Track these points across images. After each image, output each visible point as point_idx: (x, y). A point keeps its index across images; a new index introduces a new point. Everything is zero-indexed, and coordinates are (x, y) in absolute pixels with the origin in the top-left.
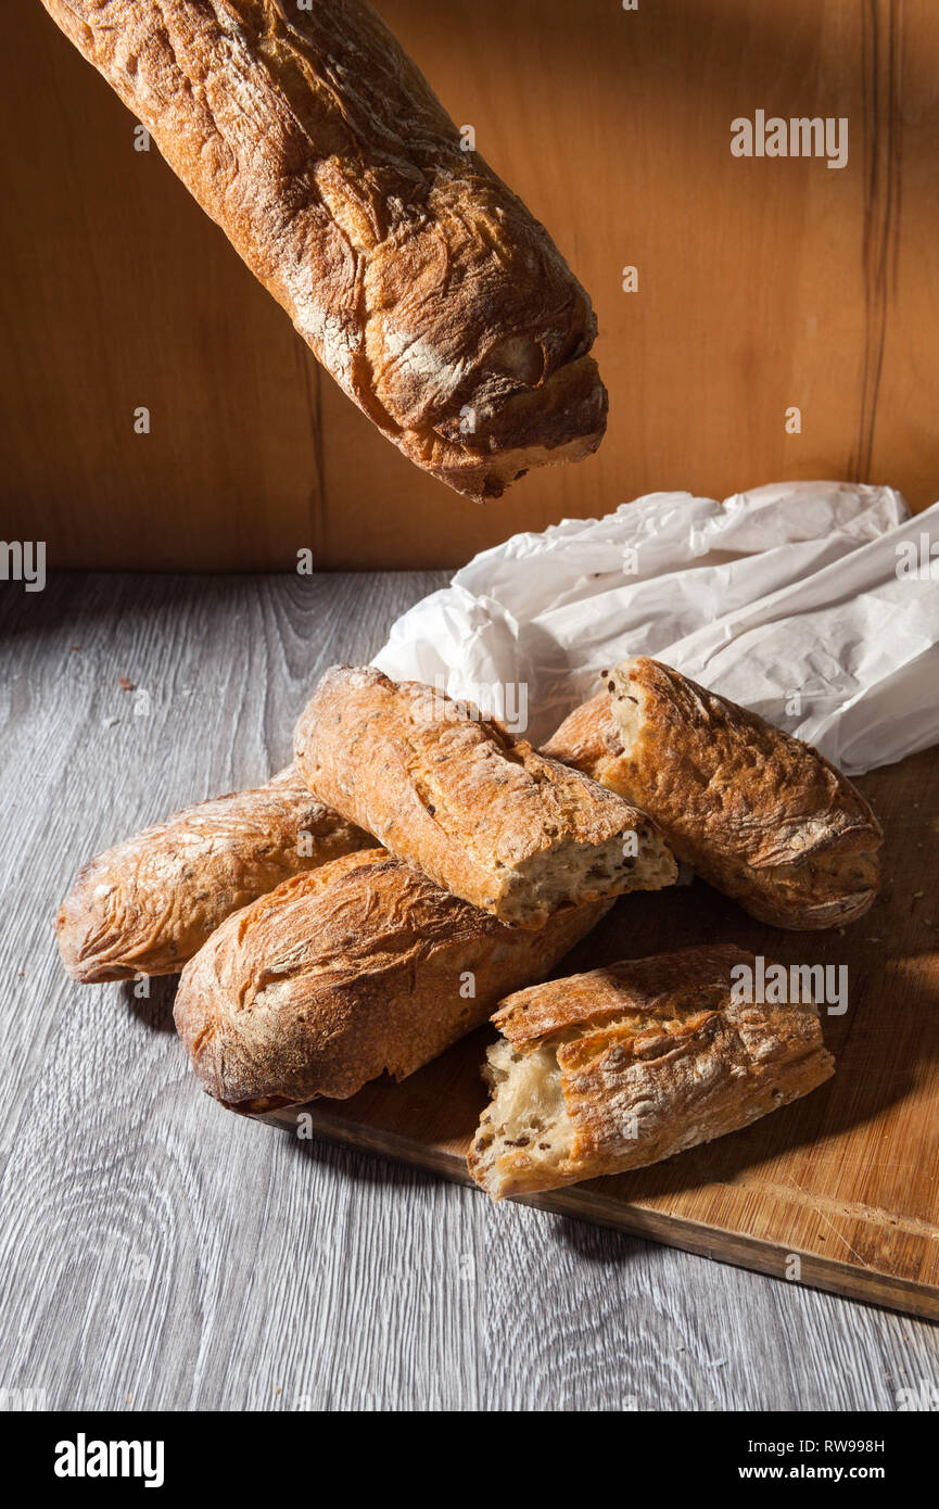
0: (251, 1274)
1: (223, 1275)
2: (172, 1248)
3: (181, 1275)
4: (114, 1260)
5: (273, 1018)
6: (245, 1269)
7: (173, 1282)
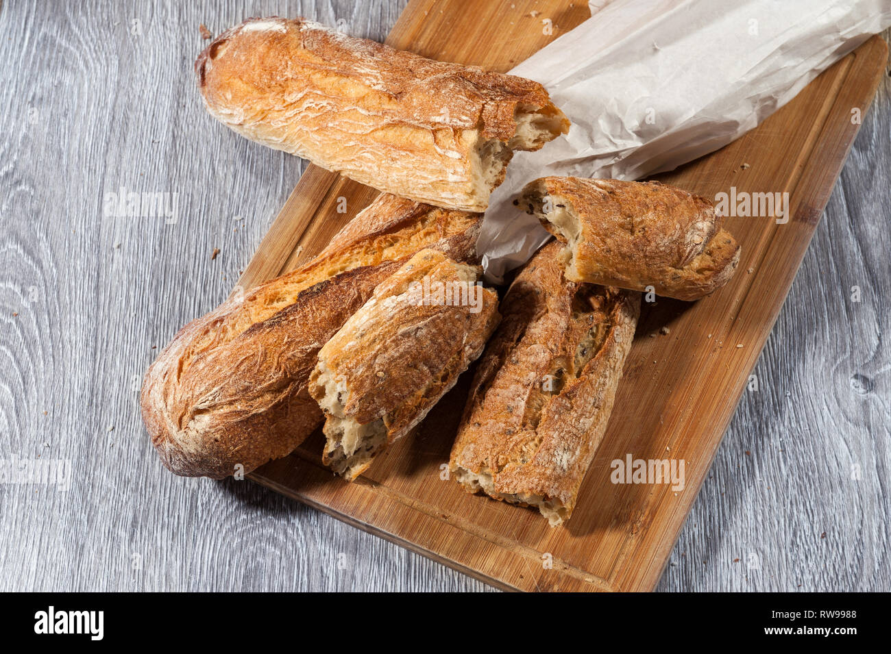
0: (353, 577)
1: (337, 577)
2: (306, 559)
3: (313, 577)
4: (273, 566)
5: (200, 439)
6: (350, 574)
7: (309, 582)
